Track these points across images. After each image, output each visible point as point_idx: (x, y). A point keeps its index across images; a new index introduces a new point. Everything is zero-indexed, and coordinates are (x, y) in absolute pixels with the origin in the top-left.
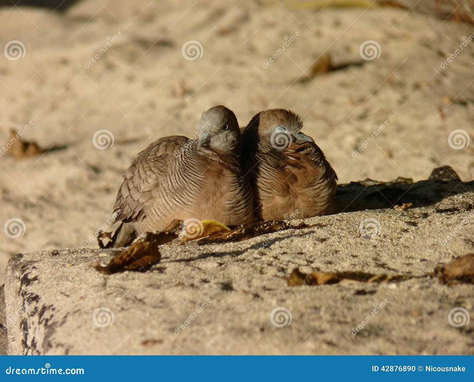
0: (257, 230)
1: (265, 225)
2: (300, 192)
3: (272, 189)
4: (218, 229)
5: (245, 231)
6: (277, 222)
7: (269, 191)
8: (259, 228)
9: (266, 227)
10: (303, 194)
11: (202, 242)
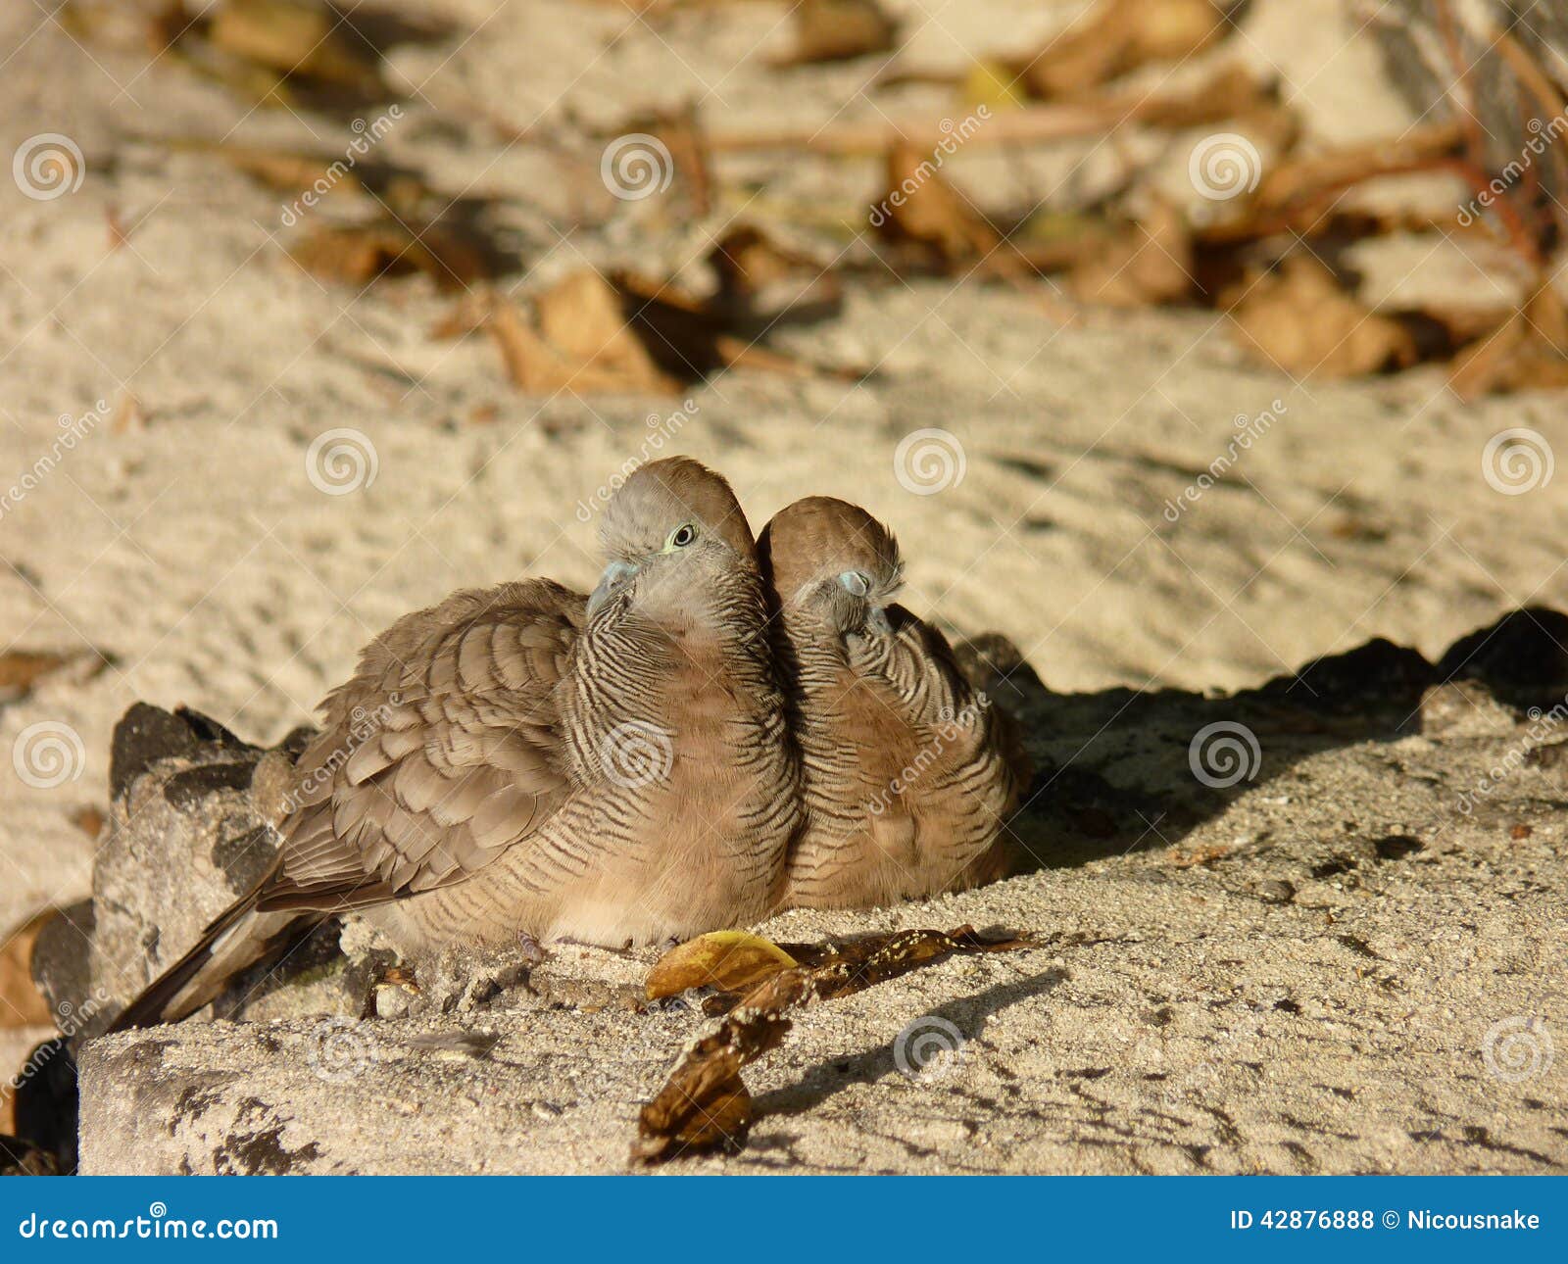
0: (876, 962)
1: (896, 946)
2: (927, 801)
3: (860, 804)
4: (752, 957)
5: (848, 968)
6: (924, 936)
7: (855, 813)
8: (880, 957)
9: (897, 952)
10: (939, 808)
11: (719, 1006)
